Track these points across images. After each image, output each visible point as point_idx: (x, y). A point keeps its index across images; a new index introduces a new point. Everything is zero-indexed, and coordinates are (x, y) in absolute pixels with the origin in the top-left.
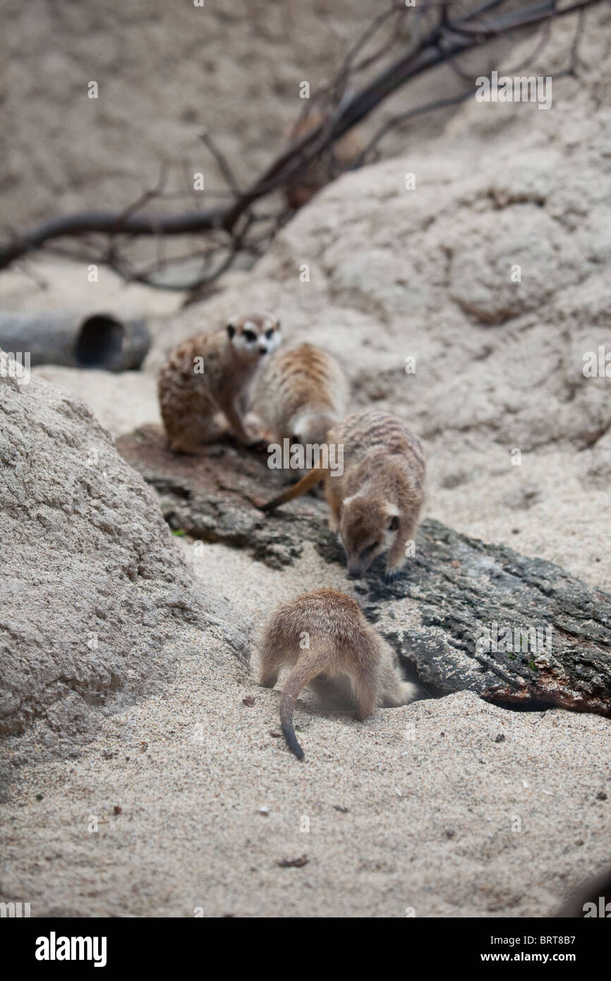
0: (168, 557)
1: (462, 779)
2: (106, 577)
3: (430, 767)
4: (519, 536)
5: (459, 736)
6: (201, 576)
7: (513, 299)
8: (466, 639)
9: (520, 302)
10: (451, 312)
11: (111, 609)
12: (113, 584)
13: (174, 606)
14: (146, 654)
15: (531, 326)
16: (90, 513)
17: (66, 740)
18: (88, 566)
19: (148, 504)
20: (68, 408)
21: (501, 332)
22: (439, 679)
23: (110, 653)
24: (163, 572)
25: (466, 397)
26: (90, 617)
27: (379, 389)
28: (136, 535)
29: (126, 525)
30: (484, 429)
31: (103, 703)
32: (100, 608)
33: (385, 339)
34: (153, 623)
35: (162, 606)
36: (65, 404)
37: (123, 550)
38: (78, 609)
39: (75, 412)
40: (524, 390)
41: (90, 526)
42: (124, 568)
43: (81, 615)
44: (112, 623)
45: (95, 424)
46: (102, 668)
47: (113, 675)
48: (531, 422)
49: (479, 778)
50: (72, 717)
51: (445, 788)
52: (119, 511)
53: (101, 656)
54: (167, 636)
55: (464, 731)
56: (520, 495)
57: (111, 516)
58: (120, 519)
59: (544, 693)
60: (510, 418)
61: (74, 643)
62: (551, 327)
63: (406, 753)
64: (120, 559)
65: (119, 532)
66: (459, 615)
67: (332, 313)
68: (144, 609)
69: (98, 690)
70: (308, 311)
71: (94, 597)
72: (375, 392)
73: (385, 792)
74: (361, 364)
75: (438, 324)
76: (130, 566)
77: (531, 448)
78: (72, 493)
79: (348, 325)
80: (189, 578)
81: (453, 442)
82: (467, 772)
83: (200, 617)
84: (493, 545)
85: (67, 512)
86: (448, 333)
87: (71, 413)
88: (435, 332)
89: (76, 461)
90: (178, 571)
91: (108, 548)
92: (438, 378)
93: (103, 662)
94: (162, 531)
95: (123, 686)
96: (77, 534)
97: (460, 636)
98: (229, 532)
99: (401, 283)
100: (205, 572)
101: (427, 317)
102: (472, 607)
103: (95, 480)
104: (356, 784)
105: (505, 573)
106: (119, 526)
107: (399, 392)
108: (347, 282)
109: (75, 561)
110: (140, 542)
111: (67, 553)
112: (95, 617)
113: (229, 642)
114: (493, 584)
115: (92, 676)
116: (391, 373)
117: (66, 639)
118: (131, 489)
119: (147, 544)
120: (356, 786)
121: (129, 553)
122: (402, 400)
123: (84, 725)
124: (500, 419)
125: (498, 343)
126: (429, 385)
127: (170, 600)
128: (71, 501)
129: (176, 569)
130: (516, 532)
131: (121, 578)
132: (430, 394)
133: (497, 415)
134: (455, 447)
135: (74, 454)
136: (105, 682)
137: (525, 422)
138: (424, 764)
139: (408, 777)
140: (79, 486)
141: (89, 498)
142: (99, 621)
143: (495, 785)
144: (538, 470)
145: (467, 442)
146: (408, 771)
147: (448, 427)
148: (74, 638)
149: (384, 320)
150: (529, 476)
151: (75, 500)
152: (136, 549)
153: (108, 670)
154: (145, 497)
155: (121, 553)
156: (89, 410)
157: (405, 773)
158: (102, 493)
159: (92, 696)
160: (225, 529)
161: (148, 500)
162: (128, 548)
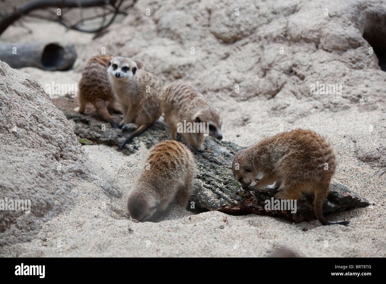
0: (74, 149)
1: (206, 246)
2: (45, 159)
3: (192, 241)
4: (240, 138)
5: (206, 227)
6: (91, 159)
7: (238, 32)
8: (211, 184)
9: (242, 32)
10: (211, 38)
11: (47, 173)
12: (48, 162)
13: (76, 172)
14: (63, 194)
15: (247, 43)
16: (37, 130)
17: (25, 233)
18: (36, 154)
19: (65, 126)
20: (28, 83)
21: (234, 46)
22: (199, 203)
23: (46, 193)
24: (72, 156)
25: (217, 77)
26: (37, 177)
27: (178, 73)
28: (60, 140)
29: (55, 135)
30: (225, 90)
31: (43, 216)
32: (41, 172)
33: (182, 51)
34: (67, 179)
35: (71, 172)
36: (27, 81)
37: (53, 146)
38: (31, 173)
39: (32, 85)
40: (243, 72)
41: (38, 136)
42: (53, 155)
43: (32, 176)
44: (48, 180)
45: (41, 90)
46: (42, 200)
47: (47, 203)
48: (247, 87)
49: (214, 245)
50: (28, 223)
51: (198, 250)
52: (52, 129)
53: (42, 194)
54: (73, 185)
55: (208, 225)
56: (242, 120)
57: (47, 131)
58: (52, 132)
59: (246, 207)
60: (237, 86)
61: (29, 189)
62: (256, 43)
63: (181, 235)
64: (52, 150)
65: (51, 138)
66: (209, 173)
67: (158, 40)
68: (63, 173)
69: (40, 210)
70: (147, 39)
71: (39, 168)
72: (178, 76)
73: (171, 253)
74: (171, 63)
75: (205, 44)
76: (56, 154)
77: (247, 99)
78: (29, 121)
79: (165, 45)
80: (85, 159)
81: (212, 97)
82: (209, 243)
83: (89, 176)
84: (226, 142)
85: (26, 129)
86: (209, 47)
87: (29, 84)
88: (204, 48)
89: (31, 106)
90: (80, 156)
91: (46, 146)
92: (205, 68)
93: (43, 197)
94: (72, 138)
95: (52, 208)
96: (32, 139)
97: (209, 183)
98: (106, 139)
99: (188, 25)
100: (94, 157)
101: (200, 41)
102: (215, 169)
103: (40, 115)
104: (158, 249)
105: (230, 154)
106: (51, 136)
107: (188, 75)
108: (164, 26)
109: (30, 152)
110: (61, 142)
111: (27, 148)
112: (39, 177)
113: (102, 187)
114: (225, 159)
115: (37, 204)
116: (184, 66)
117: (25, 187)
118: (58, 119)
119: (65, 144)
120: (158, 250)
121: (56, 148)
122: (189, 78)
123: (34, 226)
124: (232, 86)
125: (232, 51)
126: (201, 71)
127: (75, 169)
128: (29, 125)
129: (78, 155)
130: (238, 136)
131: (52, 159)
132: (201, 75)
133: (232, 84)
134: (212, 99)
135: (30, 103)
136: (44, 206)
137: (243, 87)
138: (189, 240)
139: (182, 246)
140: (32, 117)
141: (37, 123)
142: (41, 179)
143: (221, 249)
144: (250, 108)
145: (218, 97)
146: (182, 243)
147: (209, 90)
148: (29, 186)
149: (181, 43)
150: (246, 111)
151: (30, 124)
152: (59, 146)
153: (45, 201)
154: (64, 123)
155: (52, 148)
156: (38, 83)
157: (180, 244)
158: (43, 121)
159: (37, 213)
160: (104, 137)
161: (66, 124)
162: (56, 145)
